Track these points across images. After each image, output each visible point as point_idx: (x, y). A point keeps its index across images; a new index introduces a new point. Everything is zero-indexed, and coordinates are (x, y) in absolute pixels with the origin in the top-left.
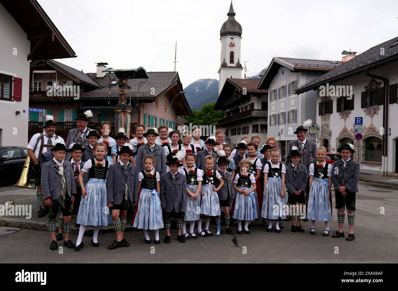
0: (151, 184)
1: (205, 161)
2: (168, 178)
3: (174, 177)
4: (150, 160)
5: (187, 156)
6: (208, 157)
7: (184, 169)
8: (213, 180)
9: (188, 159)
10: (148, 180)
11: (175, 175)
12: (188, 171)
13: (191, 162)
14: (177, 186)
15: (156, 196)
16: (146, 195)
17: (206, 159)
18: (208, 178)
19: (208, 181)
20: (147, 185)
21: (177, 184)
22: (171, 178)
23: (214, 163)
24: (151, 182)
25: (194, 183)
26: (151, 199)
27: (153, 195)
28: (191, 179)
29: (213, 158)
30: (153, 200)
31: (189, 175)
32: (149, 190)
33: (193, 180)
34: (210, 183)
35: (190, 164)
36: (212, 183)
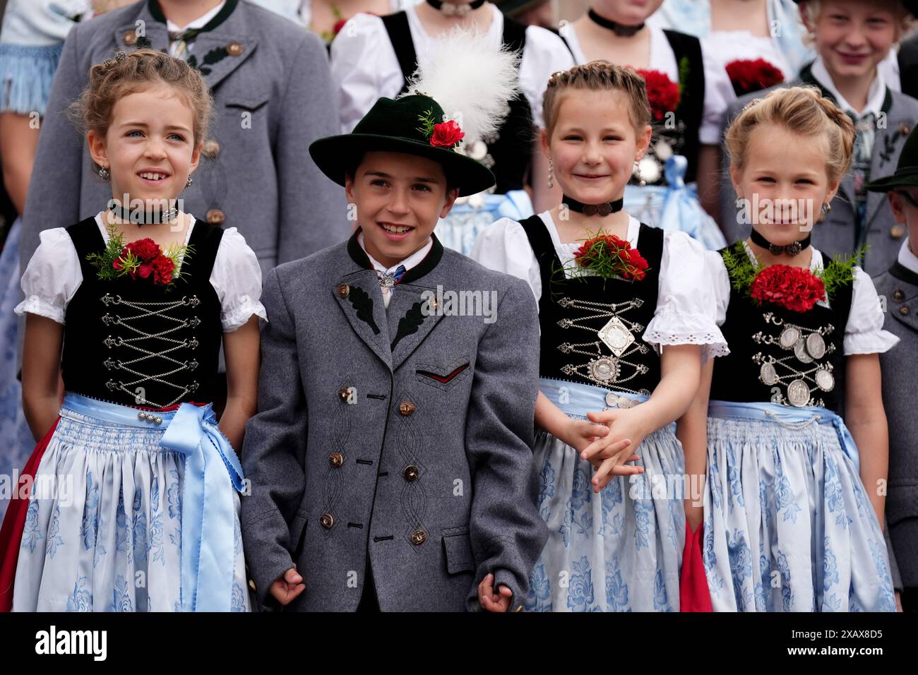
0: (155, 345)
1: (743, 145)
2: (336, 298)
3: (387, 296)
4: (176, 103)
5: (559, 94)
6: (777, 110)
7: (535, 230)
8: (823, 361)
9: (566, 127)
10: (125, 311)
11: (407, 278)
12: (566, 249)
13: (596, 151)
14: (411, 383)
15: (200, 475)
16: (96, 464)
17: (751, 122)
18: (777, 331)
19: (779, 370)
20: (108, 363)
21: (412, 366)
22: (363, 303)
23: (831, 171)
24: (153, 324)
25: (625, 371)
26: (156, 508)
27: (177, 456)
28: (601, 323)
29: (830, 125)
30: (178, 510)
31: (577, 288)
32: (129, 415)
33: (616, 335)
34: (798, 390)
35: (590, 175)
36: (817, 395)
